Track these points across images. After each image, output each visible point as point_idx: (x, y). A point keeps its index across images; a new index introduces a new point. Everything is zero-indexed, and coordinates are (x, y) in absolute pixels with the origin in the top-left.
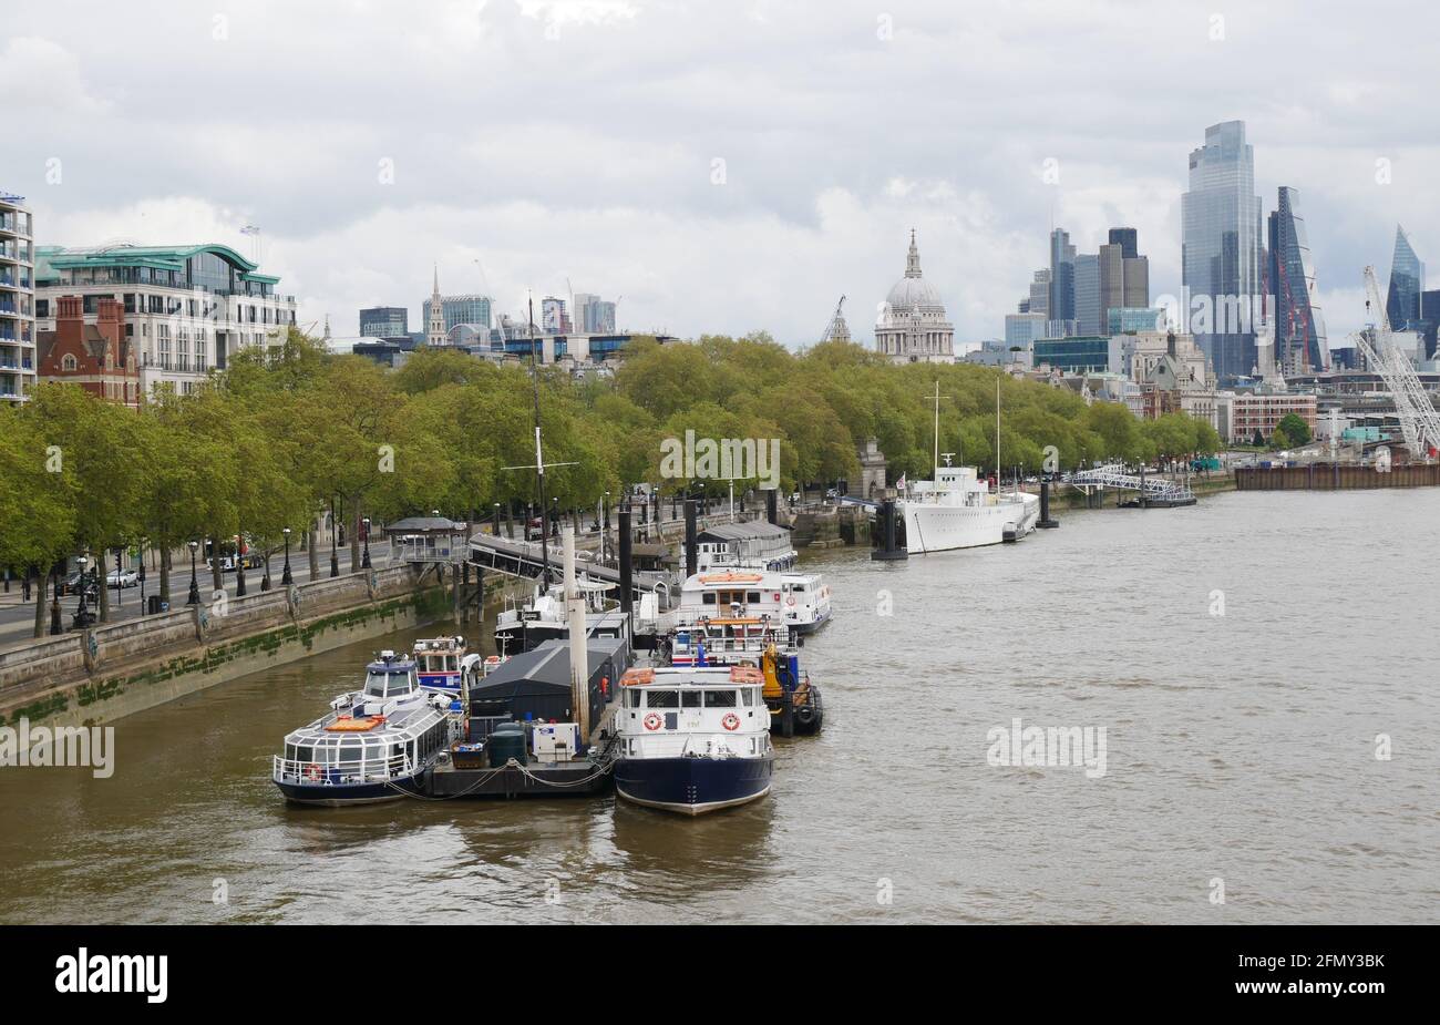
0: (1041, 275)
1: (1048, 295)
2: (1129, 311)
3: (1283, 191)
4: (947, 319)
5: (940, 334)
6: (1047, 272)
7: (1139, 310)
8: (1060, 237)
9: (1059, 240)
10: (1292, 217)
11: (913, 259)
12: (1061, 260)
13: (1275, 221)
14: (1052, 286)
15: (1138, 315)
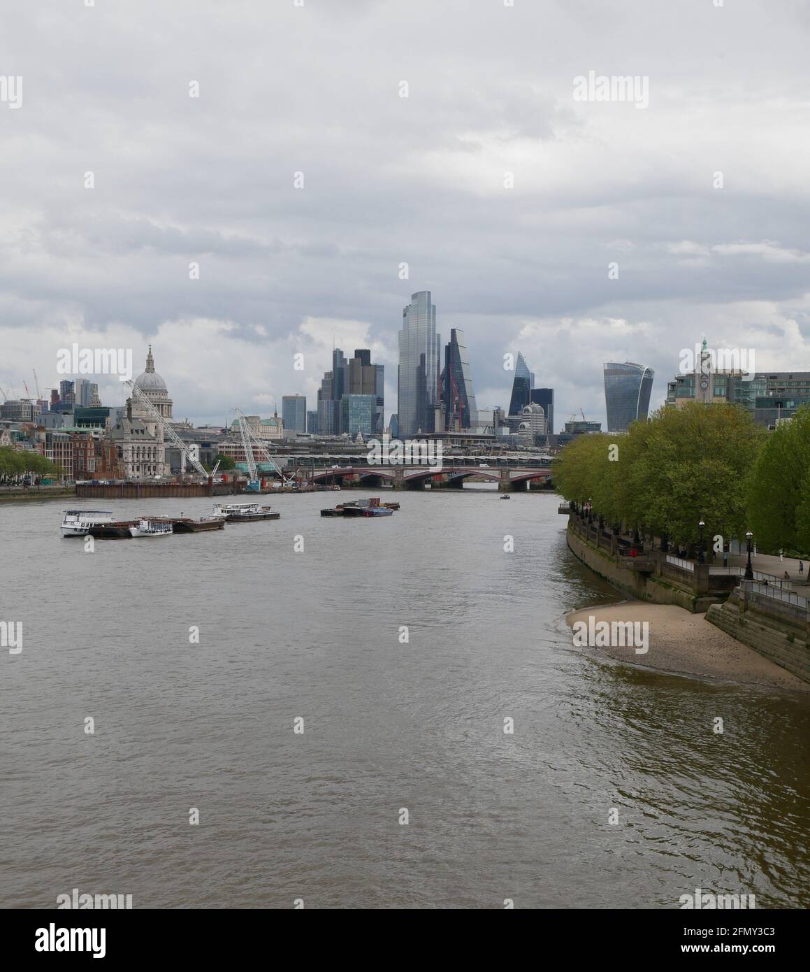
0: (327, 374)
1: (330, 386)
2: (353, 395)
3: (453, 331)
4: (169, 397)
5: (162, 405)
6: (331, 373)
7: (359, 396)
8: (338, 354)
9: (338, 355)
10: (458, 345)
11: (150, 362)
12: (338, 366)
13: (448, 348)
14: (333, 381)
15: (358, 398)
